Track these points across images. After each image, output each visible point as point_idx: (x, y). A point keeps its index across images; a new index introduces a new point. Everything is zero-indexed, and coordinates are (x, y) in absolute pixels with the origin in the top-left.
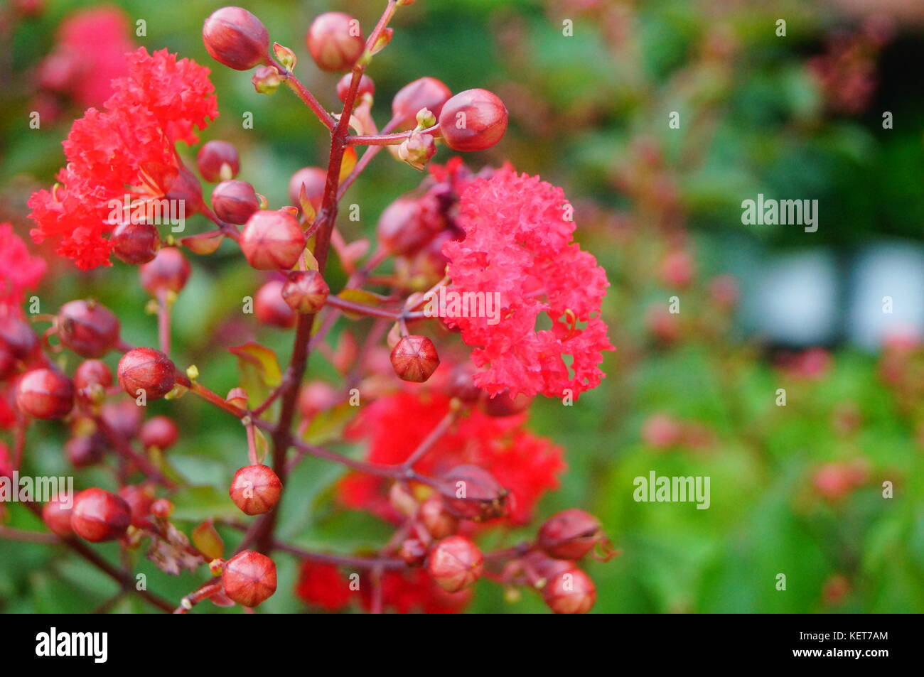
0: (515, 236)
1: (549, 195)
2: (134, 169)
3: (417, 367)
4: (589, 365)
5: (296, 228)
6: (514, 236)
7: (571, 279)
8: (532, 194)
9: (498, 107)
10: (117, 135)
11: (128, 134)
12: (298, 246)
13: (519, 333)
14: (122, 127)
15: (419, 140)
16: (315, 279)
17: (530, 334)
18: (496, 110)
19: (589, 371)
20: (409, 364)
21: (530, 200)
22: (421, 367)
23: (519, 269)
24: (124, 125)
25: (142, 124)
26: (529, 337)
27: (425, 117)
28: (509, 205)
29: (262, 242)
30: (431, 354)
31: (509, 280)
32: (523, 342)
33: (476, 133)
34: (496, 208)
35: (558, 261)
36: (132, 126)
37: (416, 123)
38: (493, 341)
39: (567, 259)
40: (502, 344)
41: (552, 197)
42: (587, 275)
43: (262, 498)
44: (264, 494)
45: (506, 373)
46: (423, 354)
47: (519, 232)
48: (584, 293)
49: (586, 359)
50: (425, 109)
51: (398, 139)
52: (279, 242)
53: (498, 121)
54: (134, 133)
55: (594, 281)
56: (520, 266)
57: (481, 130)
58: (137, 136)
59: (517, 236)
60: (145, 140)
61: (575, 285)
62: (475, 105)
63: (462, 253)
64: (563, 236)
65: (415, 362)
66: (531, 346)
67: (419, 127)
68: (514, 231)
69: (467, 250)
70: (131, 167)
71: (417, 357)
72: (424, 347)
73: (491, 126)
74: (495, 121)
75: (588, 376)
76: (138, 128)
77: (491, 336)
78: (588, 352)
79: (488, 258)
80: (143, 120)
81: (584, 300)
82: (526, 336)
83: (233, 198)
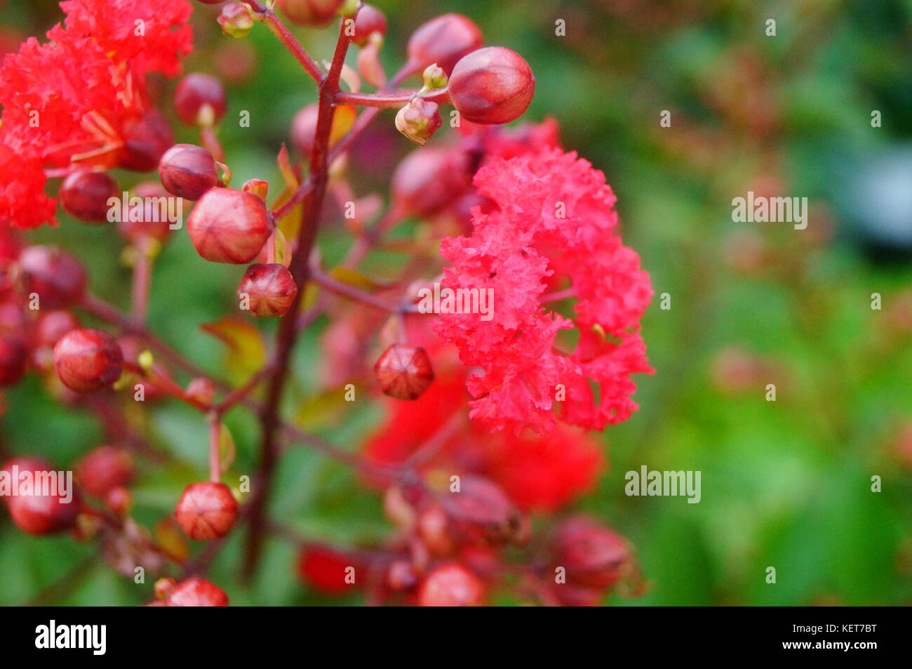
0: (534, 235)
1: (586, 178)
2: (75, 119)
3: (404, 385)
4: (620, 395)
5: (257, 215)
6: (532, 235)
7: (604, 286)
8: (562, 180)
9: (522, 73)
10: (61, 72)
11: (73, 72)
12: (257, 237)
13: (530, 358)
14: (67, 63)
15: (419, 109)
16: (278, 277)
17: (545, 357)
18: (519, 76)
19: (618, 401)
20: (395, 381)
21: (560, 187)
22: (408, 385)
23: (536, 278)
24: (70, 61)
25: (90, 63)
26: (543, 361)
27: (433, 77)
28: (530, 195)
29: (210, 231)
30: (424, 370)
31: (522, 292)
32: (535, 367)
33: (492, 105)
34: (513, 198)
35: (591, 261)
36: (79, 64)
37: (421, 83)
38: (494, 366)
39: (603, 260)
40: (505, 372)
41: (589, 182)
42: (626, 281)
43: (211, 525)
44: (213, 521)
45: (511, 403)
46: (414, 370)
47: (539, 230)
48: (621, 302)
49: (615, 388)
50: (435, 65)
51: (398, 101)
52: (233, 232)
53: (522, 91)
54: (80, 72)
55: (635, 288)
56: (538, 274)
57: (497, 101)
58: (84, 76)
59: (536, 235)
60: (91, 83)
61: (609, 294)
62: (492, 70)
63: (465, 254)
64: (599, 230)
65: (402, 380)
66: (544, 374)
67: (425, 88)
68: (533, 229)
69: (472, 251)
70: (72, 117)
71: (405, 373)
72: (415, 361)
73: (511, 97)
74: (518, 90)
75: (618, 407)
76: (84, 67)
77: (492, 361)
78: (617, 379)
79: (494, 266)
80: (92, 58)
81: (620, 312)
82: (539, 360)
83: (183, 169)
